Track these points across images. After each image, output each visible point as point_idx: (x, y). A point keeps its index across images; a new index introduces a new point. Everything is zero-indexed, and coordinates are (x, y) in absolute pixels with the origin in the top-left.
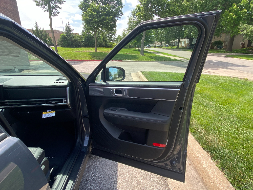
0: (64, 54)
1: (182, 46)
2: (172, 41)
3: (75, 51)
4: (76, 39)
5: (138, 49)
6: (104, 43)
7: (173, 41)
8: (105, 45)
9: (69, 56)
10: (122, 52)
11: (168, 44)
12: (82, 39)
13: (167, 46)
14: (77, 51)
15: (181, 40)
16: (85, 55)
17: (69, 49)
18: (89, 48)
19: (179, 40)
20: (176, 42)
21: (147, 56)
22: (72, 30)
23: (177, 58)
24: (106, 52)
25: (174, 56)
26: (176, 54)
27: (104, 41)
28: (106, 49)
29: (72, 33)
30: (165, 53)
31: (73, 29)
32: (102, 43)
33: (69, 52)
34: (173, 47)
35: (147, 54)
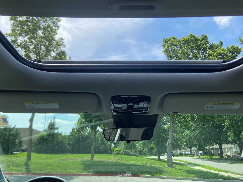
0: (42, 164)
1: (228, 156)
2: (207, 147)
3: (58, 159)
4: (61, 141)
5: (157, 157)
6: (102, 146)
7: (209, 147)
8: (103, 150)
9: (49, 167)
10: (135, 161)
11: (201, 152)
12: (69, 141)
13: (201, 154)
14: (62, 160)
15: (224, 146)
16: (76, 165)
17: (49, 156)
18: (80, 154)
19: (220, 146)
20: (216, 149)
21: (179, 169)
22: (57, 127)
23: (232, 175)
24: (108, 160)
25: (225, 172)
26: (227, 169)
27: (103, 143)
28: (107, 156)
29: (56, 131)
30: (207, 166)
31: (59, 126)
32: (99, 147)
33: (50, 161)
34: (213, 157)
35: (177, 167)
